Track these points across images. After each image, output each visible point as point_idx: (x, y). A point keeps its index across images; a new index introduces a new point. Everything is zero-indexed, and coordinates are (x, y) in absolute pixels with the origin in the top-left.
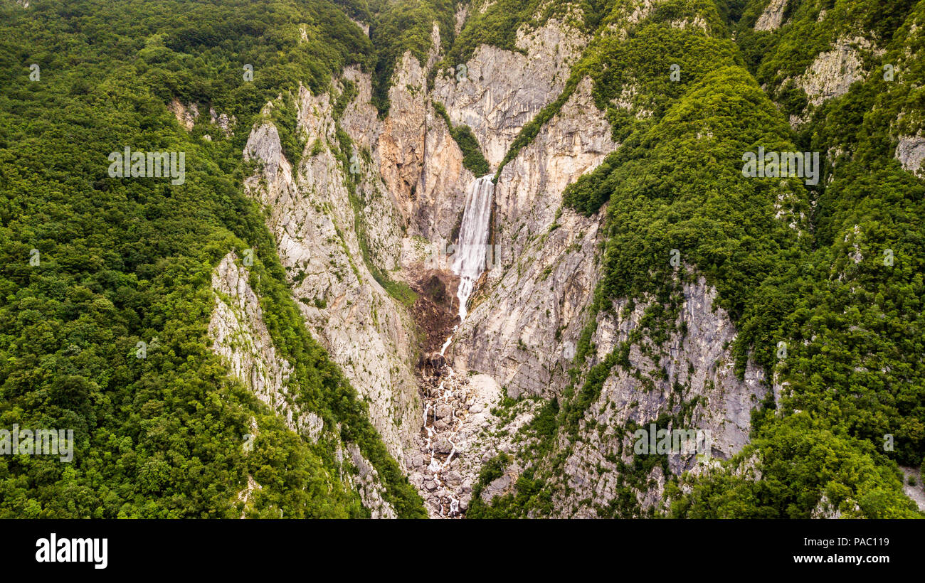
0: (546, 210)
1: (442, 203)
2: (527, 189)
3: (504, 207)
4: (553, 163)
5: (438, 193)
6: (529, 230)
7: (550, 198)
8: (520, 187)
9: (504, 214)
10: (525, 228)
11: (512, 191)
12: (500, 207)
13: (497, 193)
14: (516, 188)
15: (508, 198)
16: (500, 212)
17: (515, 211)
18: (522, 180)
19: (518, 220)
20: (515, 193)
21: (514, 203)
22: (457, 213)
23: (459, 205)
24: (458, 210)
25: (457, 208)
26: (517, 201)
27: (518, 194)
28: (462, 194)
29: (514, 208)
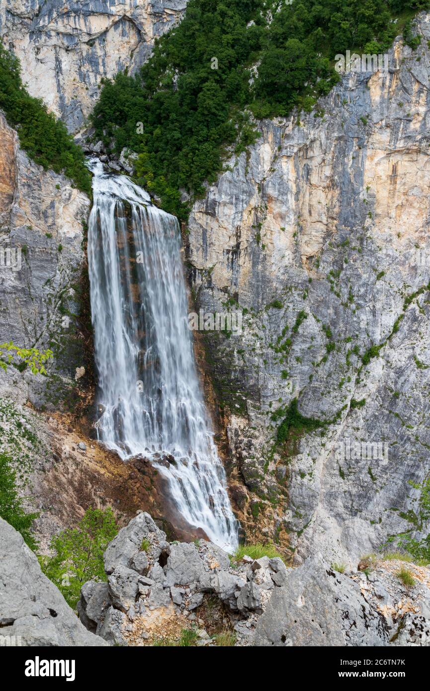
0: (379, 285)
2: (291, 228)
3: (222, 275)
4: (384, 169)
6: (325, 329)
7: (381, 255)
8: (270, 223)
9: (225, 290)
10: (311, 326)
11: (246, 236)
12: (209, 272)
13: (194, 242)
14: (258, 226)
15: (236, 251)
16: (210, 286)
17: (261, 281)
18: (276, 208)
19: (277, 305)
20: (258, 239)
21: (255, 264)
22: (50, 299)
23: (47, 275)
24: (48, 290)
25: (43, 282)
26: (265, 258)
27: (265, 241)
28: (47, 243)
29: (255, 275)
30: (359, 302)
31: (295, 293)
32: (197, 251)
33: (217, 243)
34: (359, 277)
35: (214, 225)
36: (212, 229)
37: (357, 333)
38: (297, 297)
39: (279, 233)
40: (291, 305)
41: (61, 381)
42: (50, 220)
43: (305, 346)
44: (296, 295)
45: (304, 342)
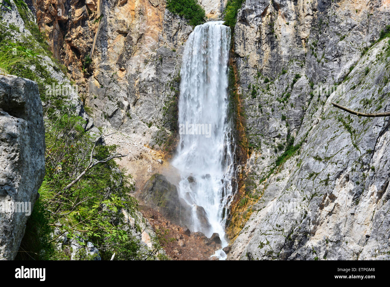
1: (138, 72)
2: (292, 23)
3: (254, 58)
5: (129, 58)
7: (342, 24)
8: (280, 22)
10: (302, 81)
11: (264, 30)
12: (246, 59)
13: (238, 40)
14: (272, 24)
15: (259, 41)
17: (276, 59)
18: (281, 11)
19: (284, 73)
20: (272, 33)
21: (272, 48)
22: (168, 83)
23: (169, 71)
24: (169, 79)
25: (167, 75)
26: (277, 44)
27: (277, 33)
28: (172, 54)
29: (272, 56)
30: (328, 57)
31: (295, 63)
32: (240, 45)
33: (249, 38)
34: (328, 40)
35: (248, 27)
36: (247, 29)
37: (325, 78)
38: (296, 65)
39: (285, 26)
40: (291, 71)
41: (165, 131)
42: (175, 42)
43: (296, 95)
44: (295, 64)
45: (296, 93)
